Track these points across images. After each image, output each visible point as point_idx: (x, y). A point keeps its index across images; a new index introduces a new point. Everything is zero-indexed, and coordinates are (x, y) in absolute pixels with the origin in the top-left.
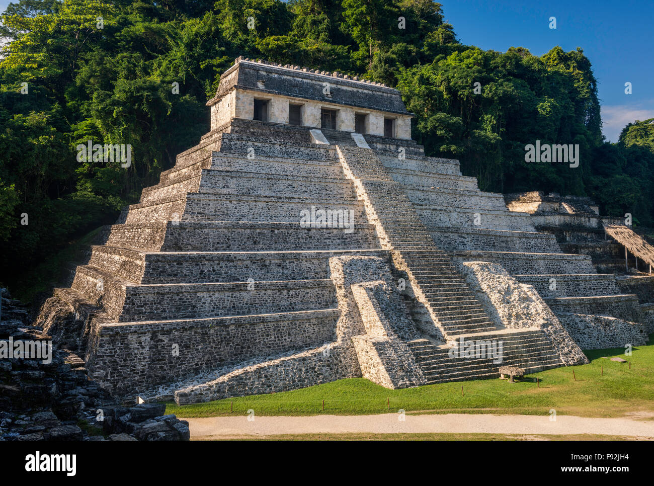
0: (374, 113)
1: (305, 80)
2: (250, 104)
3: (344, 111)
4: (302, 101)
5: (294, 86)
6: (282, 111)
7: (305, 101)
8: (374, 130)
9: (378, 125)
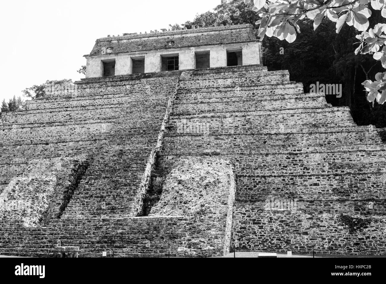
0: (213, 49)
4: (142, 54)
5: (139, 45)
6: (124, 66)
7: (144, 54)
8: (214, 64)
9: (219, 58)
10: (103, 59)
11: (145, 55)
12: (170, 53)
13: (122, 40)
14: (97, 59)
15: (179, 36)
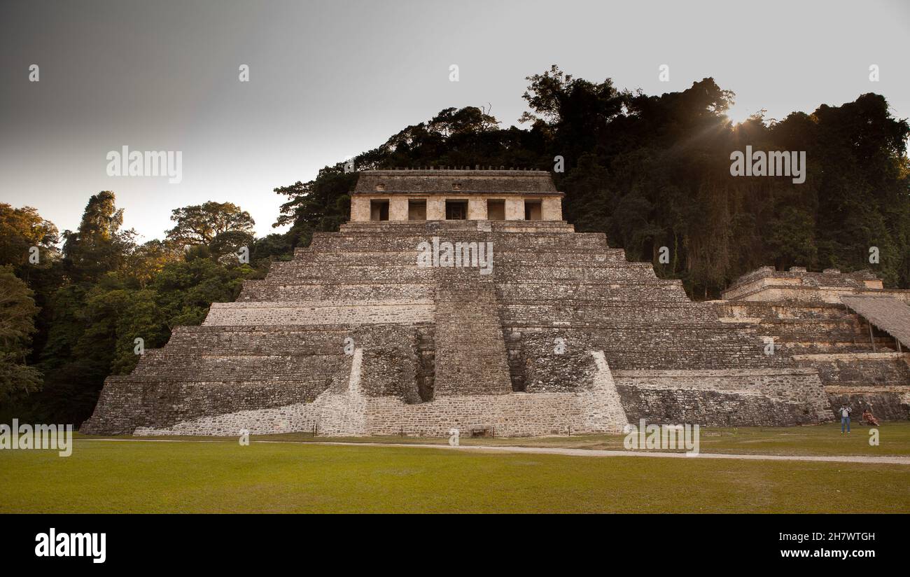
0: (510, 198)
1: (430, 177)
2: (366, 207)
3: (472, 200)
4: (424, 196)
5: (417, 184)
6: (400, 210)
7: (426, 196)
8: (511, 216)
9: (517, 210)
10: (373, 198)
11: (427, 198)
12: (458, 198)
13: (393, 176)
14: (366, 198)
15: (466, 178)
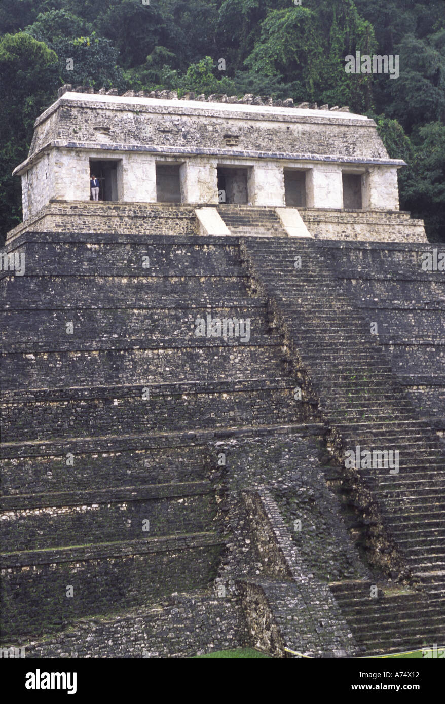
0: (319, 167)
1: (184, 118)
2: (83, 171)
3: (261, 168)
4: (180, 156)
6: (142, 180)
7: (186, 157)
8: (322, 200)
9: (331, 188)
10: (94, 156)
11: (187, 160)
12: (237, 163)
13: (121, 110)
14: (81, 155)
